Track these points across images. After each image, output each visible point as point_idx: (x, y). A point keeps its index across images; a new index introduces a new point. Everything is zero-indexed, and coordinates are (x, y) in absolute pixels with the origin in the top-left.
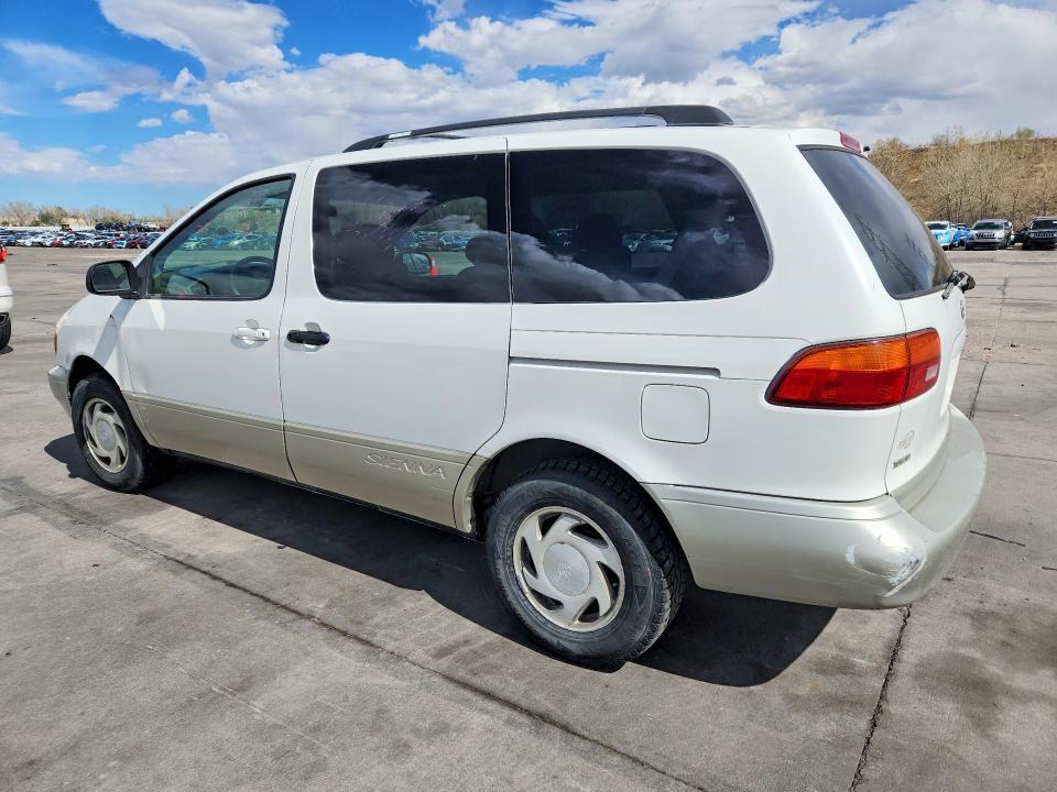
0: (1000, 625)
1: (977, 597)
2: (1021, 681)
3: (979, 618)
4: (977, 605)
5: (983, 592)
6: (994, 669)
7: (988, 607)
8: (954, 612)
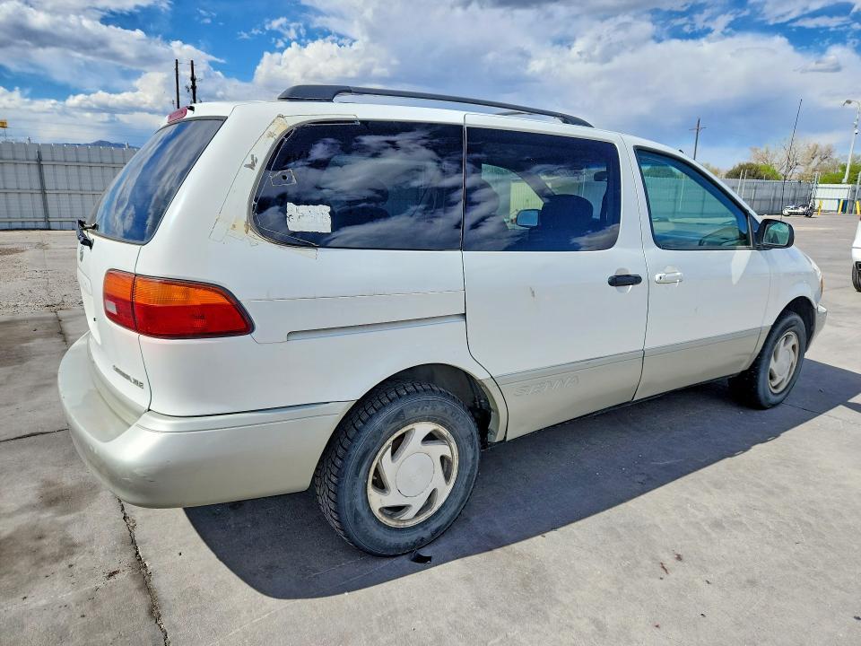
0: (47, 552)
1: (76, 568)
2: (25, 519)
3: (69, 548)
4: (73, 560)
5: (73, 580)
6: (47, 516)
7: (63, 565)
8: (91, 540)
